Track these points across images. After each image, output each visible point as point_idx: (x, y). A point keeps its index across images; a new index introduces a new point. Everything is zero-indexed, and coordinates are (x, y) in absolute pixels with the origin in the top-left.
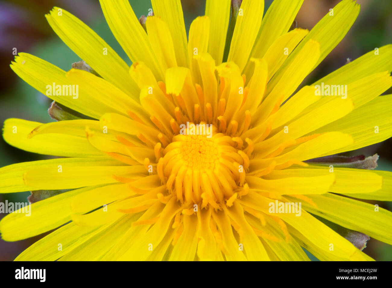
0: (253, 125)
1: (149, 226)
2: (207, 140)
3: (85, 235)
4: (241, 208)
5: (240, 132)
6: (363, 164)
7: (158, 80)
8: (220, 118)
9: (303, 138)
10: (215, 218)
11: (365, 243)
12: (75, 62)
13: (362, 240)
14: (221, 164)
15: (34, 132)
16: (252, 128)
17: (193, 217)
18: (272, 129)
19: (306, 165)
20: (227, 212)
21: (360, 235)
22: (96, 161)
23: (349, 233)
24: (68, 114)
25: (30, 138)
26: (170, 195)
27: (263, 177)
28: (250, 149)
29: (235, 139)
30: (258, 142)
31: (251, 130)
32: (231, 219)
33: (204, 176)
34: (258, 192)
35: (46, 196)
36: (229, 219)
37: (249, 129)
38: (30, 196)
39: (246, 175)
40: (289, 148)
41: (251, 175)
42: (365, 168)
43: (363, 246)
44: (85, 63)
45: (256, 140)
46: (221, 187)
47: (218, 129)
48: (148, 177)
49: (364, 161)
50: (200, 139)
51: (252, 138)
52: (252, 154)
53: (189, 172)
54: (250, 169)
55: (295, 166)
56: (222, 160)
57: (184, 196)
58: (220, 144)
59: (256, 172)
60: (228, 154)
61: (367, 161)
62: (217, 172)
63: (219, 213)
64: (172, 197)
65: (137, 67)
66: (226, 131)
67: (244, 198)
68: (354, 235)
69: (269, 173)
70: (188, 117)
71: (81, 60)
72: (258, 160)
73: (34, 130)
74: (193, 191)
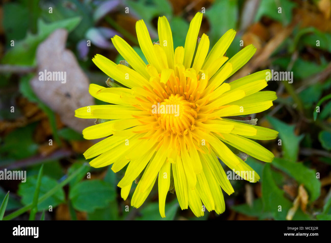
0: (201, 98)
1: (148, 140)
2: (178, 103)
3: (119, 141)
4: (191, 135)
5: (195, 101)
6: (250, 122)
7: (158, 73)
8: (185, 93)
9: (223, 106)
10: (179, 139)
11: (246, 159)
12: (121, 61)
13: (245, 157)
14: (183, 115)
15: (99, 92)
16: (201, 99)
17: (169, 137)
18: (209, 101)
19: (222, 119)
20: (185, 137)
21: (245, 154)
22: (127, 107)
23: (240, 152)
24: (116, 84)
25: (97, 94)
26: (159, 127)
27: (203, 123)
28: (198, 109)
29: (191, 104)
30: (203, 106)
31: (200, 100)
32: (186, 140)
33: (175, 120)
34: (200, 129)
35: (104, 121)
36: (185, 140)
37: (199, 99)
38: (96, 121)
39: (195, 121)
40: (216, 110)
41: (198, 121)
42: (251, 124)
43: (245, 159)
44: (126, 61)
45: (202, 105)
46: (183, 125)
47: (185, 98)
48: (150, 117)
49: (250, 121)
50: (175, 102)
51: (199, 104)
52: (199, 111)
53: (168, 117)
54: (198, 118)
55: (217, 119)
56: (184, 113)
57: (165, 127)
58: (183, 105)
59: (200, 120)
60: (187, 110)
61: (252, 121)
62: (181, 118)
63: (181, 137)
64: (160, 127)
65: (149, 67)
66: (189, 99)
67: (194, 131)
68: (242, 154)
69: (205, 121)
70: (172, 91)
71: (124, 60)
72: (201, 114)
73: (99, 91)
74: (170, 125)
